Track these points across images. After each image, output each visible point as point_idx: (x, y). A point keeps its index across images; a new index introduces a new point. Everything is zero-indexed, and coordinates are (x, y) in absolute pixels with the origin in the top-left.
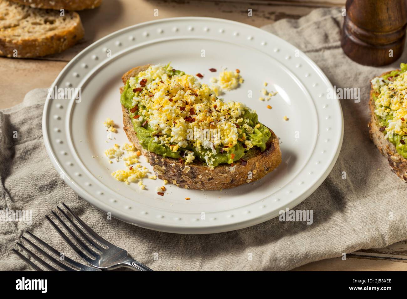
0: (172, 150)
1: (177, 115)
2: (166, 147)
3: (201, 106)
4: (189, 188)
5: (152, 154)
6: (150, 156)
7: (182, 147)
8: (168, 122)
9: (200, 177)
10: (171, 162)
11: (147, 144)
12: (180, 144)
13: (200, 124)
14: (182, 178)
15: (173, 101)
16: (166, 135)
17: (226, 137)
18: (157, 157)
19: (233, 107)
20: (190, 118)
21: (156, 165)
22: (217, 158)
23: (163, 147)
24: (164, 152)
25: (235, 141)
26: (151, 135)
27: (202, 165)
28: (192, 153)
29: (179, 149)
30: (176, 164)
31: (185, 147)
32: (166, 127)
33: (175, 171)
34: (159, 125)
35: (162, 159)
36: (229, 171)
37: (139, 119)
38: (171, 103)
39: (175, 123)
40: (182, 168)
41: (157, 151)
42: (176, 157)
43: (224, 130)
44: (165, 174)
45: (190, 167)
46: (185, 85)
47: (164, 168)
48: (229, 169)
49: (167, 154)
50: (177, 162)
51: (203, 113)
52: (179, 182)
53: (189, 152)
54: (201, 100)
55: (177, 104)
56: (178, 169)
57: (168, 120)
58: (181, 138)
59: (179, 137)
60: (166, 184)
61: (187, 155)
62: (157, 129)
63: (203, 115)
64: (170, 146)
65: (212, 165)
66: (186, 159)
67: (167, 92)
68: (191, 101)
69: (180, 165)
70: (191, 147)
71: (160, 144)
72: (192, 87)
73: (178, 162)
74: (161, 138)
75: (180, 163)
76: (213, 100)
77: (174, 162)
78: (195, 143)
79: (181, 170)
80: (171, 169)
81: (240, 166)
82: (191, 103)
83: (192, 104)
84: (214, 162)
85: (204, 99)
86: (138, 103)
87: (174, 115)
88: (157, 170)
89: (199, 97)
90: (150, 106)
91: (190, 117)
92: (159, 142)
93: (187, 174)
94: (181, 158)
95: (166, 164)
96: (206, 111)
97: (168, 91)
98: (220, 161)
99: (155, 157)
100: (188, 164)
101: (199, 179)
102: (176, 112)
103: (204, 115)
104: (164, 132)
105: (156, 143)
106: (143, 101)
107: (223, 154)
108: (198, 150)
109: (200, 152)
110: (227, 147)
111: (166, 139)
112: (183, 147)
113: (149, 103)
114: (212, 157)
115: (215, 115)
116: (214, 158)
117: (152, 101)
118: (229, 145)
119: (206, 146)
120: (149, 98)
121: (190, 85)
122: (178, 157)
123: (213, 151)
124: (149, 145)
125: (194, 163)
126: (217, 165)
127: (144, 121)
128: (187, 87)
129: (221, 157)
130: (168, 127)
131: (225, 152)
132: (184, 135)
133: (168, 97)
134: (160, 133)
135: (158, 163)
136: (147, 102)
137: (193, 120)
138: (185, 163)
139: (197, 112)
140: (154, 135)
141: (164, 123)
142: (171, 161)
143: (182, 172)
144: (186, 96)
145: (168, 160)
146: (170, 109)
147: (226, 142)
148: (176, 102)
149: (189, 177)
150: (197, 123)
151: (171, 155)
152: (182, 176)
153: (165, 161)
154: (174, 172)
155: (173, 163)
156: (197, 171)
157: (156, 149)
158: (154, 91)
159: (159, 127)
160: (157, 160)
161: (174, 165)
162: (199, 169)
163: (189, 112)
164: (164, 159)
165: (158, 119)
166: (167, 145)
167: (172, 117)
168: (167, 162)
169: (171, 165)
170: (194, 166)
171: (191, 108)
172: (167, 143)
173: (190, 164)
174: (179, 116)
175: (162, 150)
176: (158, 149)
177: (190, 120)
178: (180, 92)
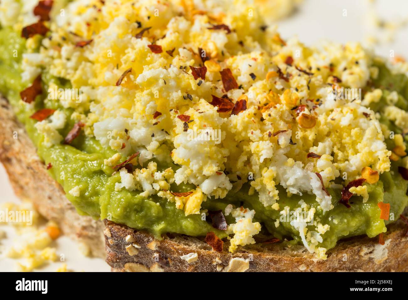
0: (183, 210)
1: (185, 95)
2: (163, 202)
3: (255, 59)
5: (115, 228)
6: (109, 235)
7: (213, 197)
8: (160, 119)
10: (184, 248)
11: (94, 199)
12: (206, 187)
13: (265, 115)
15: (164, 53)
17: (350, 151)
18: (133, 237)
19: (344, 58)
20: (226, 100)
22: (336, 222)
23: (153, 203)
24: (158, 220)
25: (384, 161)
26: (104, 168)
27: (284, 249)
28: (250, 214)
29: (203, 202)
30: (199, 254)
31: (223, 195)
32: (153, 136)
34: (126, 131)
35: (148, 241)
36: (371, 260)
37: (51, 121)
38: (159, 59)
40: (220, 265)
41: (133, 218)
42: (197, 233)
43: (342, 129)
45: (247, 261)
47: (156, 268)
48: (371, 253)
49: (168, 224)
50: (201, 248)
51: (264, 82)
53: (238, 212)
54: (241, 43)
55: (176, 61)
56: (205, 269)
57: (157, 114)
58: (211, 169)
59: (205, 164)
61: (231, 220)
62: (124, 146)
63: (265, 86)
64: (176, 198)
66: (232, 236)
67: (136, 25)
68: (217, 49)
69: (212, 257)
71: (143, 194)
72: (205, 6)
73: (205, 248)
74: (142, 175)
75: (213, 251)
77: (193, 246)
78: (258, 180)
79: (216, 273)
81: (403, 240)
82: (217, 56)
83: (221, 57)
84: (326, 236)
85: (249, 41)
86: (39, 70)
87: (177, 95)
89: (235, 37)
90: (84, 78)
91: (226, 96)
92: (138, 189)
94: (214, 231)
95: (166, 258)
96: (271, 76)
97: (139, 24)
98: (344, 230)
99: (128, 238)
100: (240, 249)
102: (183, 84)
103: (268, 87)
104: (146, 154)
105: (128, 191)
106: (57, 62)
107: (353, 207)
108: (268, 202)
109: (275, 206)
110: (359, 183)
111: (159, 175)
112: (216, 198)
113: (80, 67)
114: (319, 220)
115: (302, 86)
116: (324, 221)
117: (88, 60)
118: (366, 175)
119: (293, 186)
120: (74, 50)
122: (206, 229)
123: (322, 200)
124: (102, 200)
125: (259, 246)
126: (333, 245)
127: (68, 125)
128: (190, 9)
129: (349, 216)
130: (160, 137)
131: (357, 199)
132: (220, 156)
133: (144, 42)
134: (135, 159)
135: (137, 256)
136: (70, 64)
137: (241, 106)
138: (231, 249)
139: (243, 79)
140: (117, 168)
141: (147, 124)
142: (182, 246)
144: (195, 36)
145: (173, 245)
146: (162, 76)
147: (353, 168)
148: (171, 53)
150: (255, 114)
151: (181, 227)
153: (161, 249)
155: (191, 251)
156: (269, 269)
157: (128, 210)
158: (89, 30)
159: (129, 138)
160: (136, 246)
161: (196, 258)
162: (275, 263)
163: (221, 82)
164: (157, 240)
165: (121, 114)
166: (164, 195)
167: (171, 103)
168: (169, 251)
169: (182, 257)
170: (259, 255)
171: (222, 70)
172: (162, 190)
173: (244, 250)
174: (193, 96)
175: (149, 214)
176: (137, 211)
177: (226, 106)
178: (175, 25)
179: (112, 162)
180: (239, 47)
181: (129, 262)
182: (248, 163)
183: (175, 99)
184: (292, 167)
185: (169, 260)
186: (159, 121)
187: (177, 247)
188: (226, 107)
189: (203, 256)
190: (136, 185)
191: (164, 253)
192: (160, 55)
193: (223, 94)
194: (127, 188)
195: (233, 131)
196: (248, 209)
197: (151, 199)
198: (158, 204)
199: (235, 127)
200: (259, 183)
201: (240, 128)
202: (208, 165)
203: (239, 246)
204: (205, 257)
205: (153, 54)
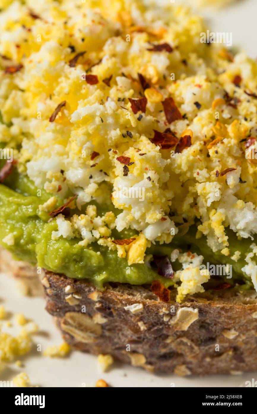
0: (126, 259)
1: (125, 132)
2: (104, 251)
3: (200, 86)
4: (189, 373)
5: (54, 278)
6: (47, 285)
7: (157, 242)
8: (98, 160)
9: (232, 335)
10: (128, 299)
11: (30, 247)
12: (150, 233)
13: (211, 152)
14: (166, 346)
15: (101, 83)
16: (94, 207)
18: (73, 287)
20: (169, 135)
21: (68, 314)
23: (92, 252)
24: (99, 270)
26: (40, 214)
27: (236, 295)
28: (198, 259)
29: (147, 249)
30: (144, 305)
31: (168, 241)
32: (91, 177)
33: (142, 327)
34: (62, 172)
35: (90, 291)
38: (95, 91)
40: (168, 315)
41: (72, 269)
42: (142, 281)
44: (102, 336)
45: (196, 311)
46: (120, 17)
47: (99, 319)
49: (110, 273)
50: (146, 298)
51: (210, 111)
52: (153, 360)
53: (184, 258)
54: (184, 62)
55: (113, 92)
56: (152, 320)
57: (94, 155)
58: (154, 215)
59: (148, 210)
61: (178, 266)
62: (60, 189)
63: (211, 116)
64: (118, 246)
66: (179, 283)
67: (69, 50)
68: (158, 73)
69: (158, 308)
71: (82, 243)
72: (144, 20)
73: (151, 298)
74: (80, 221)
75: (159, 300)
76: (220, 57)
77: (138, 296)
78: (205, 224)
79: (163, 323)
80: (126, 322)
85: (193, 59)
87: (115, 134)
88: (76, 327)
89: (177, 55)
90: (15, 108)
91: (168, 130)
92: (76, 237)
93: (184, 334)
94: (160, 280)
95: (109, 309)
96: (218, 104)
97: (73, 49)
99: (68, 289)
100: (190, 299)
101: (229, 341)
102: (122, 121)
103: (216, 117)
105: (66, 239)
108: (217, 247)
109: (225, 251)
111: (99, 221)
112: (161, 243)
113: (11, 97)
115: (251, 113)
117: (17, 88)
119: (244, 230)
121: (135, 14)
122: (150, 277)
124: (39, 249)
128: (128, 24)
130: (98, 178)
132: (164, 200)
134: (73, 202)
137: (186, 142)
138: (178, 299)
139: (187, 108)
140: (54, 214)
141: (84, 165)
142: (126, 296)
143: (167, 326)
145: (115, 295)
146: (98, 114)
148: (108, 81)
149: (192, 341)
150: (201, 151)
151: (124, 277)
152: (168, 341)
153: (103, 299)
154: (137, 330)
155: (136, 302)
156: (220, 317)
157: (67, 260)
158: (18, 53)
159: (65, 179)
160: (77, 297)
161: (140, 309)
162: (227, 311)
163: (163, 114)
164: (98, 291)
165: (56, 152)
166: (105, 243)
167: (110, 142)
168: (113, 302)
169: (126, 308)
170: (209, 304)
171: (164, 100)
172: (103, 237)
173: (192, 298)
174: (133, 133)
175: (89, 264)
176: (76, 261)
177: (170, 141)
178: (111, 47)
179: (48, 207)
180: (182, 67)
181: (69, 311)
182: (195, 204)
183: (113, 138)
184: (242, 209)
185: (112, 310)
186: (97, 162)
187: (121, 298)
188: (169, 143)
189: (148, 306)
190: (74, 232)
191: (107, 303)
192: (95, 86)
193: (166, 127)
194: (64, 237)
195: (177, 171)
196: (195, 254)
197: (91, 248)
198: (99, 253)
199: (180, 167)
200: (207, 227)
201: (184, 168)
202: (151, 211)
203: (187, 295)
204: (151, 307)
205: (89, 85)
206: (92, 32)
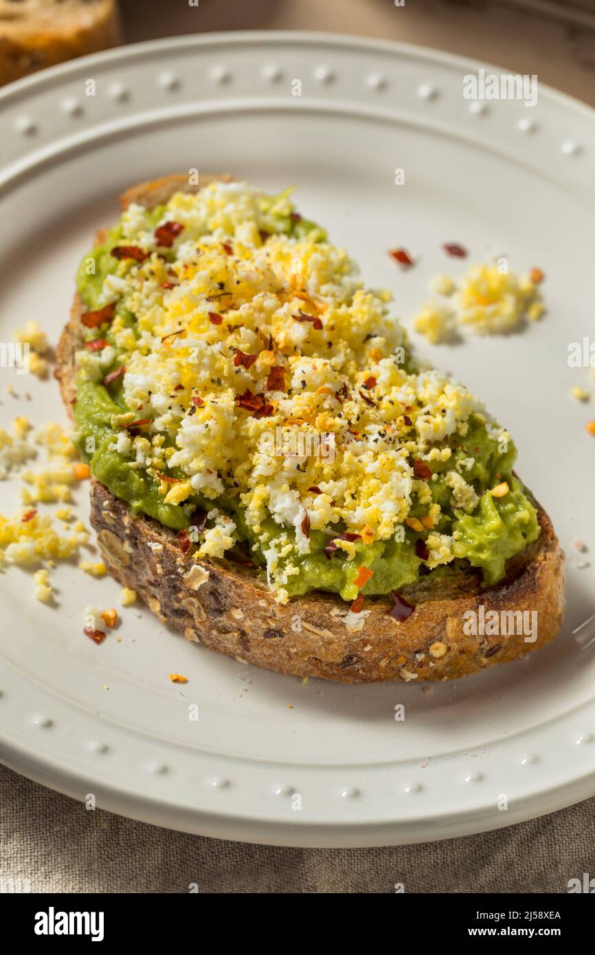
0: (164, 496)
1: (215, 378)
2: (149, 483)
3: (315, 367)
4: (197, 640)
5: (99, 489)
6: (93, 493)
7: (202, 494)
8: (180, 393)
9: (238, 614)
10: (153, 536)
12: (195, 481)
13: (285, 429)
14: (179, 601)
15: (224, 326)
16: (163, 438)
17: (363, 502)
18: (111, 504)
19: (433, 401)
21: (104, 531)
22: (307, 569)
23: (136, 477)
24: (138, 496)
25: (387, 526)
26: (113, 422)
27: (253, 577)
28: (230, 526)
29: (188, 496)
30: (165, 548)
31: (213, 497)
32: (170, 408)
33: (160, 571)
35: (124, 514)
36: (343, 625)
37: (100, 355)
38: (212, 331)
39: (199, 403)
40: (184, 567)
41: (114, 485)
42: (170, 524)
43: (365, 476)
44: (130, 568)
45: (208, 573)
46: (294, 277)
47: (127, 547)
48: (343, 616)
49: (146, 504)
50: (169, 542)
51: (313, 394)
52: (168, 612)
53: (220, 520)
54: (330, 344)
55: (231, 340)
56: (168, 565)
57: (179, 388)
59: (196, 456)
60: (127, 606)
61: (211, 525)
62: (140, 408)
63: (310, 400)
64: (162, 481)
65: (282, 586)
66: (204, 541)
67: (218, 286)
69: (176, 556)
70: (233, 502)
71: (131, 464)
72: (318, 291)
73: (175, 544)
74: (140, 443)
75: (179, 549)
76: (372, 356)
77: (164, 537)
78: (248, 495)
79: (178, 574)
80: (148, 558)
81: (386, 617)
82: (286, 348)
83: (290, 350)
84: (293, 580)
85: (341, 345)
86: (117, 297)
87: (205, 375)
88: (107, 547)
89: (325, 335)
90: (151, 322)
91: (262, 395)
92: (131, 456)
93: (196, 594)
94: (190, 530)
95: (136, 539)
97: (222, 286)
98: (315, 581)
100: (207, 558)
101: (236, 621)
102: (217, 365)
103: (316, 402)
104: (158, 424)
105: (120, 455)
106: (136, 295)
107: (334, 561)
108: (251, 521)
109: (256, 528)
110: (352, 538)
111: (158, 450)
112: (205, 496)
113: (153, 309)
114: (292, 559)
115: (353, 414)
116: (297, 563)
117: (161, 304)
118: (363, 533)
119: (280, 514)
120: (156, 289)
121: (312, 282)
122: (180, 524)
123: (299, 541)
125: (230, 564)
126: (302, 592)
127: (114, 365)
128: (299, 288)
129: (323, 568)
130: (175, 411)
131: (341, 554)
132: (218, 455)
133: (213, 307)
134: (145, 426)
135: (114, 526)
136: (146, 302)
137: (267, 411)
138: (197, 555)
139: (295, 383)
140: (121, 427)
141: (168, 394)
142: (153, 533)
143: (182, 581)
145: (144, 526)
146: (199, 350)
147: (355, 521)
148: (232, 329)
149: (203, 605)
150: (277, 425)
151: (157, 512)
152: (180, 595)
153: (133, 527)
154: (155, 573)
155: (158, 541)
156: (230, 591)
157: (111, 474)
158: (185, 273)
159: (149, 401)
160: (111, 515)
161: (159, 550)
162: (237, 587)
163: (266, 378)
164: (130, 517)
165: (156, 373)
166: (152, 473)
167: (199, 381)
168: (140, 533)
169: (149, 544)
170: (223, 572)
171: (274, 366)
172: (153, 467)
173: (211, 561)
174: (222, 382)
175: (130, 487)
176: (120, 479)
177: (255, 405)
178: (261, 299)
179: (122, 419)
181: (106, 528)
182: (249, 472)
183: (202, 379)
184: (284, 493)
185: (138, 541)
186: (177, 394)
187: (147, 532)
188: (253, 406)
189: (168, 550)
190: (130, 452)
191: (136, 532)
192: (216, 326)
193: (263, 392)
194: (118, 451)
195: (243, 433)
196: (232, 520)
197: (137, 472)
198: (142, 480)
199: (247, 430)
200: (248, 498)
201: (251, 434)
202: (199, 459)
203: (207, 555)
204: (170, 552)
205: (210, 323)
206: (248, 278)
